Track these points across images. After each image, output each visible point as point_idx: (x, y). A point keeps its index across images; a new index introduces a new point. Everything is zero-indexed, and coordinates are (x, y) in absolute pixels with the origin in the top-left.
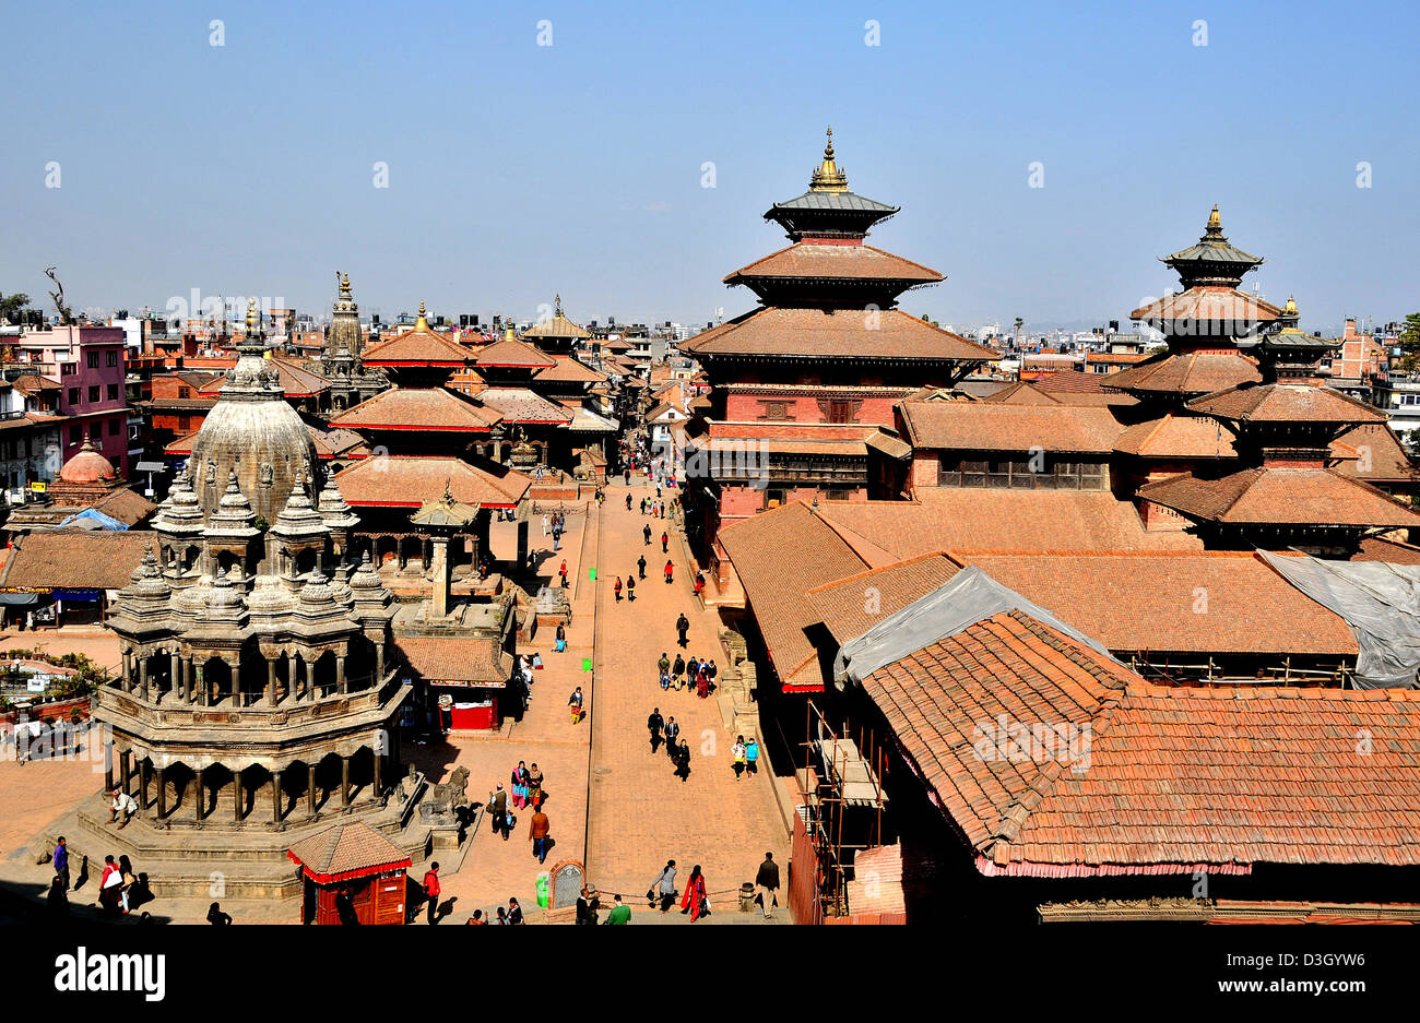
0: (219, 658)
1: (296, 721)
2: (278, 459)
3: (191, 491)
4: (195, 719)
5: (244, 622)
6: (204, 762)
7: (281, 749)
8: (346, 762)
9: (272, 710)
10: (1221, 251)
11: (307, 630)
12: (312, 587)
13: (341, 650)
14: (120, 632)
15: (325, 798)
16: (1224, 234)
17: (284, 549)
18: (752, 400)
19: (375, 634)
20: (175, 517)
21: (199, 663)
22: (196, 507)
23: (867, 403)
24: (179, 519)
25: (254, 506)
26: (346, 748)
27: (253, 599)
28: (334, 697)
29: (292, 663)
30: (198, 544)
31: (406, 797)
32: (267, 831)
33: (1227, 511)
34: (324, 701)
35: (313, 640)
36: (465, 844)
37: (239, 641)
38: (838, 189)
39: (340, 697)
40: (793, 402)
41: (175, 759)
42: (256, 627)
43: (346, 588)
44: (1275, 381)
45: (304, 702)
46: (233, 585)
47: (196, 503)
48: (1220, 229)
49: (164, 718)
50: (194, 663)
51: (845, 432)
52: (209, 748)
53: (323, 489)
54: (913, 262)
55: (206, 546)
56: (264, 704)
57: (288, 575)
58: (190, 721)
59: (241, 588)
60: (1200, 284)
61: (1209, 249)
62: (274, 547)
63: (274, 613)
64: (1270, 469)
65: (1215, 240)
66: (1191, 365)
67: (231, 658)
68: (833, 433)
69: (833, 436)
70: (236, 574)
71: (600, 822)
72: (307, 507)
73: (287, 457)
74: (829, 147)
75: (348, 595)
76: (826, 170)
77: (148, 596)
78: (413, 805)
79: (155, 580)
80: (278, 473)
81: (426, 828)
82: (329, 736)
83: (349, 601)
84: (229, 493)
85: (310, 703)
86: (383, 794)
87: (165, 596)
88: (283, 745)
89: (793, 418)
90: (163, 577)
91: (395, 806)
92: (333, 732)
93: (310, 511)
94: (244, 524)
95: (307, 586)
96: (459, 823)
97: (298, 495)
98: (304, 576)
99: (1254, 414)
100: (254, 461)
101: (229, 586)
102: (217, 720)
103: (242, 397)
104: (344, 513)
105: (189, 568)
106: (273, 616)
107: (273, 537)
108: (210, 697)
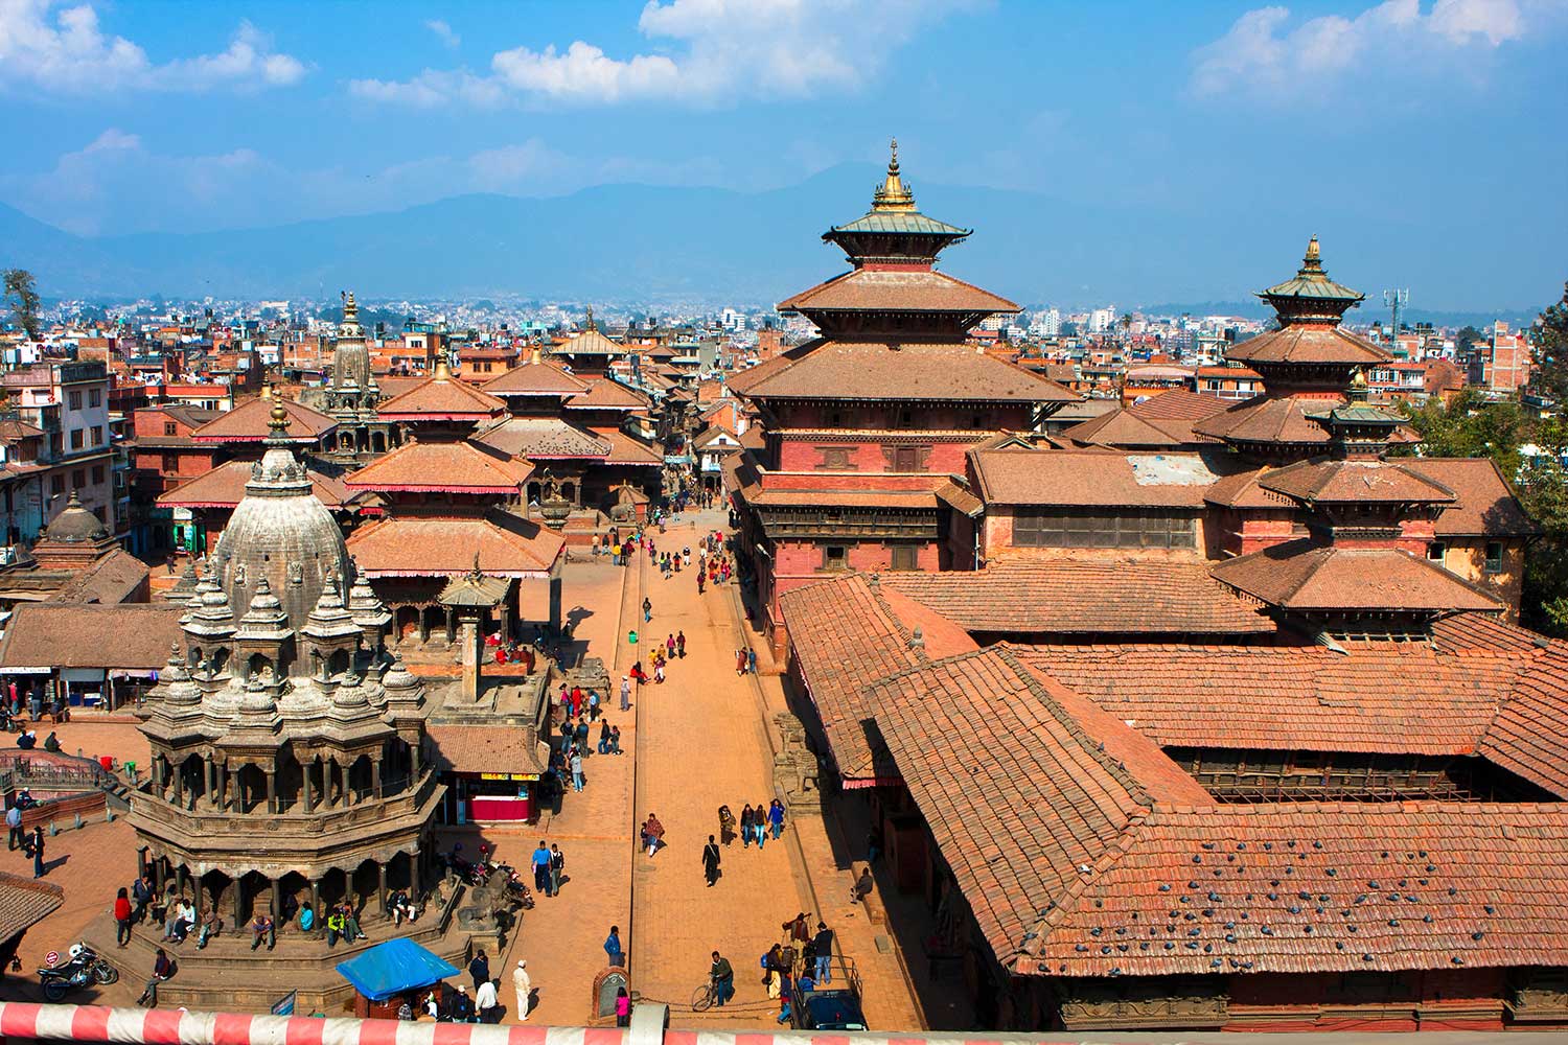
0: (254, 764)
1: (331, 828)
2: (308, 556)
3: (220, 591)
4: (231, 827)
5: (278, 728)
6: (242, 869)
7: (318, 856)
8: (383, 869)
9: (308, 817)
10: (1320, 285)
11: (342, 735)
12: (344, 690)
13: (376, 754)
14: (151, 737)
15: (362, 904)
16: (1323, 267)
17: (316, 651)
18: (808, 447)
19: (409, 736)
20: (204, 619)
21: (234, 768)
22: (225, 608)
23: (937, 449)
24: (208, 622)
25: (284, 606)
26: (383, 854)
27: (287, 704)
28: (369, 801)
29: (326, 768)
30: (227, 646)
31: (444, 901)
32: (306, 939)
33: (1292, 595)
34: (358, 806)
35: (347, 745)
36: (506, 950)
37: (274, 747)
38: (904, 209)
39: (377, 802)
40: (856, 449)
41: (211, 866)
42: (289, 731)
43: (380, 689)
44: (1345, 457)
45: (340, 807)
46: (266, 689)
47: (225, 604)
48: (1320, 262)
49: (200, 826)
50: (229, 770)
51: (912, 482)
52: (247, 855)
53: (353, 585)
54: (988, 291)
55: (237, 649)
56: (298, 810)
57: (320, 677)
58: (227, 829)
59: (273, 692)
60: (1298, 322)
61: (1308, 283)
62: (306, 648)
63: (308, 717)
64: (1339, 550)
65: (1313, 273)
66: (1288, 412)
67: (267, 766)
68: (899, 484)
69: (899, 486)
70: (267, 678)
71: (645, 924)
72: (339, 607)
73: (317, 554)
74: (894, 161)
75: (381, 696)
76: (890, 187)
77: (180, 701)
78: (451, 911)
79: (186, 684)
80: (307, 572)
81: (464, 934)
82: (366, 842)
83: (382, 703)
84: (259, 594)
85: (346, 809)
86: (422, 899)
87: (197, 700)
88: (321, 852)
89: (856, 467)
90: (193, 680)
91: (434, 912)
92: (369, 838)
93: (342, 610)
94: (275, 626)
95: (340, 688)
96: (499, 929)
97: (329, 594)
98: (337, 678)
99: (1321, 494)
100: (283, 560)
101: (262, 691)
102: (253, 827)
103: (270, 493)
104: (376, 610)
105: (219, 671)
106: (307, 720)
107: (304, 638)
108: (245, 803)
